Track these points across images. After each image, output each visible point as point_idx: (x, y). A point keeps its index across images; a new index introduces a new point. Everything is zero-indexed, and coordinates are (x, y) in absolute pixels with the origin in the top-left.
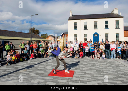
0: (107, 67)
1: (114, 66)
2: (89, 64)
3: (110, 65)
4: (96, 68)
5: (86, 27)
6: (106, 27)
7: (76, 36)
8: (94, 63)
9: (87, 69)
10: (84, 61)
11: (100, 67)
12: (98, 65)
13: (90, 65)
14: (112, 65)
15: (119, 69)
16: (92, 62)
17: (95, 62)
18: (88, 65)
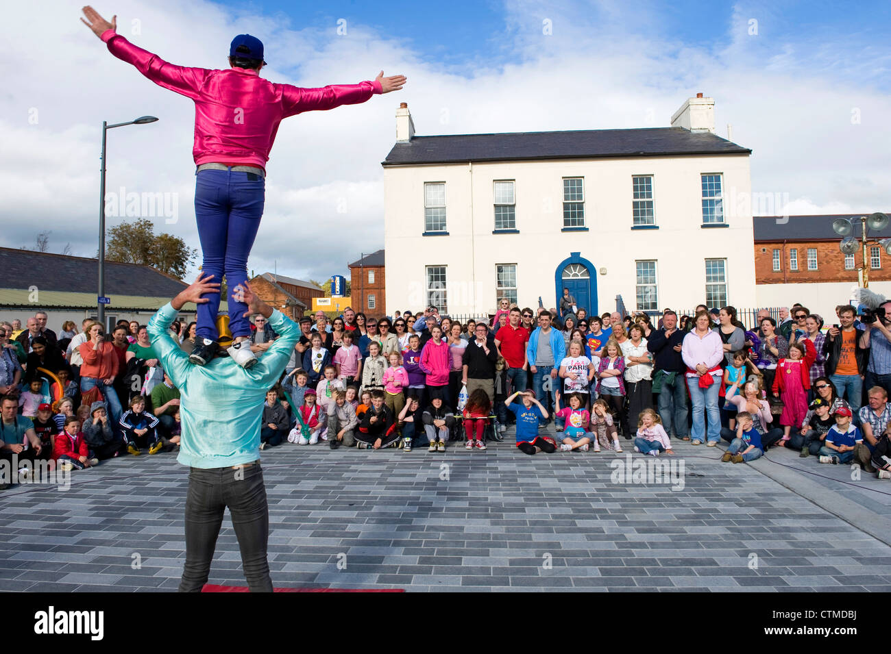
0: (690, 530)
1: (733, 508)
2: (537, 498)
3: (704, 503)
4: (601, 546)
5: (505, 219)
6: (643, 215)
7: (438, 274)
8: (579, 488)
9: (519, 554)
10: (494, 470)
11: (632, 536)
12: (608, 506)
13: (549, 512)
14: (720, 506)
15: (782, 545)
16: (563, 479)
17: (581, 479)
18: (532, 513)
